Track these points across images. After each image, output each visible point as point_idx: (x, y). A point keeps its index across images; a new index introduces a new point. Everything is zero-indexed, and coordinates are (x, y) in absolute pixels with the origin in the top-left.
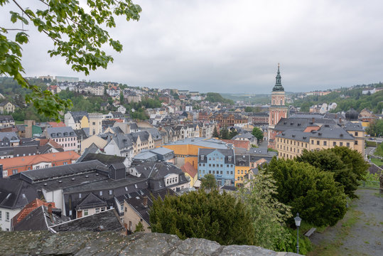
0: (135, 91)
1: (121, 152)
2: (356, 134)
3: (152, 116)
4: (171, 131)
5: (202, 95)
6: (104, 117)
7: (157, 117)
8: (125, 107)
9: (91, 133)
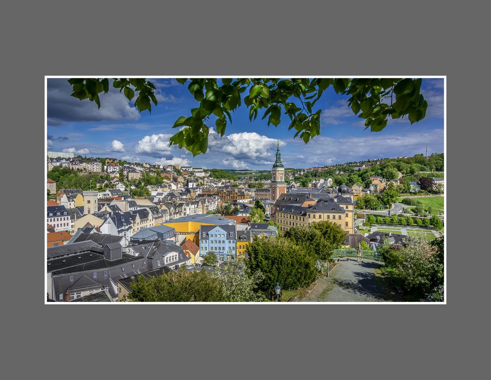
0: (135, 167)
1: (119, 232)
2: (347, 208)
3: (154, 193)
4: (172, 208)
5: (205, 171)
6: (101, 195)
7: (159, 194)
8: (125, 184)
9: (86, 212)
